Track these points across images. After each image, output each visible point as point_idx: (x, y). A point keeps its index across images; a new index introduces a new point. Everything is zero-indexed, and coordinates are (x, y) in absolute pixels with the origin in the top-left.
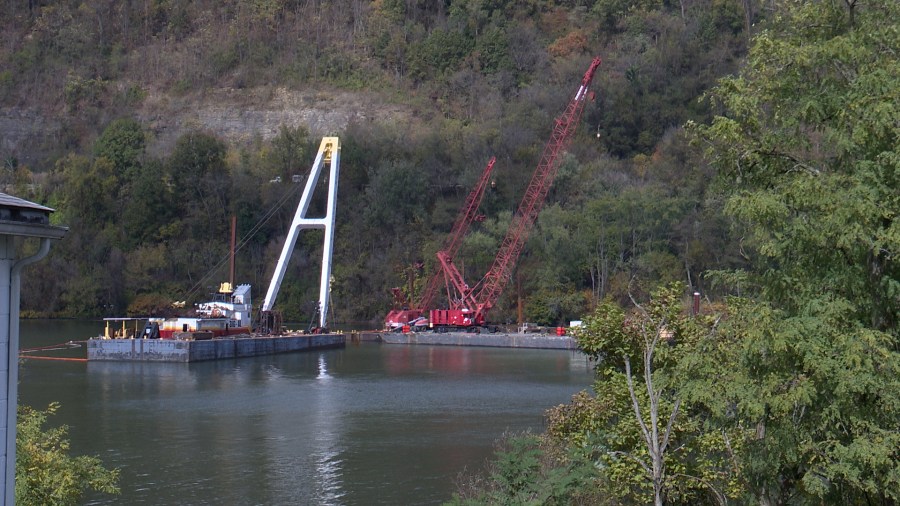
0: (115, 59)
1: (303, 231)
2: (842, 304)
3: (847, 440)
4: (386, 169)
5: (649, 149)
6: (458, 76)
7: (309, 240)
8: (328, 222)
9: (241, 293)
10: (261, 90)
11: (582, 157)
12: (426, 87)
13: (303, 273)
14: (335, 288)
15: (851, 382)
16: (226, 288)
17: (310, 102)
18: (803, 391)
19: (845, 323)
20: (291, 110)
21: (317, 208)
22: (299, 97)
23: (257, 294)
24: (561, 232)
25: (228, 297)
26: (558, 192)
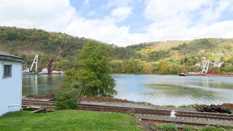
0: (15, 47)
1: (34, 63)
2: (91, 69)
3: (92, 81)
4: (42, 58)
5: (66, 57)
6: (49, 50)
7: (35, 64)
8: (37, 63)
9: (28, 69)
10: (30, 51)
11: (60, 57)
12: (46, 51)
13: (34, 67)
14: (37, 68)
15: (91, 76)
16: (26, 68)
17: (35, 52)
18: (88, 77)
19: (91, 71)
20: (33, 53)
21: (36, 61)
22: (34, 51)
23: (30, 69)
24: (58, 64)
25: (27, 69)
26: (58, 60)
